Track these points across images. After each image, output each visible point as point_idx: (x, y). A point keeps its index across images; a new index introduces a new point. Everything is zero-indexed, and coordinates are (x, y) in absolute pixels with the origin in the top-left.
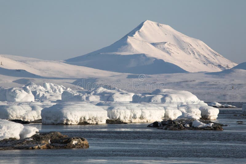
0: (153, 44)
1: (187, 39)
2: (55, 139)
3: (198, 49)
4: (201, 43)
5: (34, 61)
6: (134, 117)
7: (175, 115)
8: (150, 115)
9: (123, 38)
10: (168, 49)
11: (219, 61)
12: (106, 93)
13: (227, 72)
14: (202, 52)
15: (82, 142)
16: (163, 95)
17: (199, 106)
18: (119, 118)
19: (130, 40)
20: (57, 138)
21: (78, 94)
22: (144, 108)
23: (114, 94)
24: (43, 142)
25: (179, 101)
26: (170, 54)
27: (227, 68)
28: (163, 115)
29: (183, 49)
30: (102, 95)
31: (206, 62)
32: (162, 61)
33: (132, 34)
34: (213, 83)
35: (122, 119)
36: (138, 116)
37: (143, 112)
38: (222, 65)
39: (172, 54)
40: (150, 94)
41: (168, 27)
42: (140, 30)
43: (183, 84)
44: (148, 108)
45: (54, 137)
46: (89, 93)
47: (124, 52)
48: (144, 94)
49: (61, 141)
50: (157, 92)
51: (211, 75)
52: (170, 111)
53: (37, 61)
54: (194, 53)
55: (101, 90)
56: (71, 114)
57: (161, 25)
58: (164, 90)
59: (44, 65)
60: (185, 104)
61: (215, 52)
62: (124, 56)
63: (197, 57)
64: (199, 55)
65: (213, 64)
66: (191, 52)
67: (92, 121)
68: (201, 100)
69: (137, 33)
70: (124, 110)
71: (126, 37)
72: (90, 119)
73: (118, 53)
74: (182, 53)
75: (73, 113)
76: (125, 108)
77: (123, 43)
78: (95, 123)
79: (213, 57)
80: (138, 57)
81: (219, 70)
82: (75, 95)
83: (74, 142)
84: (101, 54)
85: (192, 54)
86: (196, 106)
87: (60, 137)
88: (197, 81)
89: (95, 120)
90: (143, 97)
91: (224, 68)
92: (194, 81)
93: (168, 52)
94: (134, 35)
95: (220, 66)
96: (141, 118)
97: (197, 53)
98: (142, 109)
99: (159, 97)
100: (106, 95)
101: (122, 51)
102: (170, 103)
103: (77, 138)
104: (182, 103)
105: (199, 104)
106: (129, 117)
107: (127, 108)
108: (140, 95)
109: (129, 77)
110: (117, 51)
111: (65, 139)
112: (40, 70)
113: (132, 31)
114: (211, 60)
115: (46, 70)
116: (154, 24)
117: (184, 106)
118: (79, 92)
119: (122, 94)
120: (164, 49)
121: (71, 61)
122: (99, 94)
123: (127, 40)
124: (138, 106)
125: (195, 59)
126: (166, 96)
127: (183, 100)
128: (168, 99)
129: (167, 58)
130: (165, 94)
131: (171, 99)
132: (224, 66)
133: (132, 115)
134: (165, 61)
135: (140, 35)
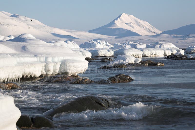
0: (126, 24)
1: (141, 21)
2: (150, 64)
3: (145, 25)
4: (147, 23)
5: (74, 31)
6: (152, 54)
7: (168, 53)
8: (159, 54)
9: (113, 21)
10: (132, 26)
11: (154, 30)
12: (133, 44)
13: (158, 35)
14: (147, 27)
15: (162, 65)
16: (160, 45)
17: (176, 49)
18: (146, 55)
19: (116, 22)
20: (151, 63)
21: (121, 45)
22: (156, 50)
23: (137, 44)
24: (146, 65)
25: (167, 47)
26: (133, 28)
27: (158, 34)
28: (164, 53)
29: (139, 25)
30: (131, 45)
31: (149, 31)
32: (130, 31)
33: (117, 19)
34: (152, 40)
35: (147, 55)
36: (154, 54)
37: (156, 52)
38: (156, 32)
39: (134, 28)
40: (154, 44)
41: (132, 16)
42: (120, 18)
43: (139, 41)
44: (158, 50)
45: (149, 62)
46: (126, 44)
47: (113, 27)
48: (151, 44)
49: (153, 64)
50: (157, 43)
51: (151, 37)
52: (166, 51)
53: (76, 31)
54: (144, 27)
55: (131, 43)
56: (128, 53)
57: (129, 15)
58: (160, 43)
59: (79, 33)
60: (170, 48)
61: (153, 27)
62: (113, 29)
63: (145, 29)
64: (146, 28)
65: (152, 32)
66: (142, 27)
67: (137, 56)
68: (176, 46)
69: (119, 19)
70: (148, 51)
71: (114, 21)
72: (136, 55)
73: (111, 28)
74: (138, 27)
75: (129, 53)
76: (148, 50)
77: (113, 23)
78: (138, 57)
79: (152, 28)
80: (119, 29)
81: (155, 34)
82: (120, 45)
83: (159, 65)
84: (104, 28)
85: (143, 28)
86: (175, 49)
87: (152, 62)
88: (145, 40)
89: (138, 55)
90: (151, 45)
91: (157, 34)
92: (144, 39)
93: (132, 27)
94: (118, 20)
95: (155, 33)
96: (155, 55)
97: (145, 27)
98: (155, 51)
99: (158, 46)
100: (133, 45)
101: (112, 27)
102: (163, 48)
103: (160, 63)
104: (168, 48)
105: (176, 48)
106: (150, 54)
107: (149, 50)
108: (150, 45)
109: (116, 38)
110: (110, 27)
111: (155, 63)
112: (77, 35)
113: (117, 18)
114: (151, 30)
115: (80, 35)
116: (126, 15)
117: (169, 49)
118: (121, 44)
119: (140, 44)
120: (131, 26)
121: (91, 31)
122: (130, 45)
123: (114, 22)
124: (153, 50)
125: (144, 30)
126: (161, 45)
127: (169, 47)
128: (162, 46)
129: (132, 30)
130: (161, 44)
131: (164, 46)
132: (157, 33)
133: (151, 53)
134: (131, 31)
135: (120, 20)
